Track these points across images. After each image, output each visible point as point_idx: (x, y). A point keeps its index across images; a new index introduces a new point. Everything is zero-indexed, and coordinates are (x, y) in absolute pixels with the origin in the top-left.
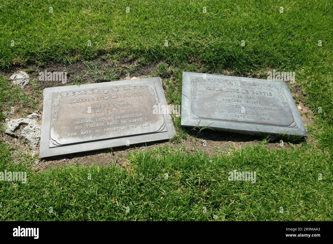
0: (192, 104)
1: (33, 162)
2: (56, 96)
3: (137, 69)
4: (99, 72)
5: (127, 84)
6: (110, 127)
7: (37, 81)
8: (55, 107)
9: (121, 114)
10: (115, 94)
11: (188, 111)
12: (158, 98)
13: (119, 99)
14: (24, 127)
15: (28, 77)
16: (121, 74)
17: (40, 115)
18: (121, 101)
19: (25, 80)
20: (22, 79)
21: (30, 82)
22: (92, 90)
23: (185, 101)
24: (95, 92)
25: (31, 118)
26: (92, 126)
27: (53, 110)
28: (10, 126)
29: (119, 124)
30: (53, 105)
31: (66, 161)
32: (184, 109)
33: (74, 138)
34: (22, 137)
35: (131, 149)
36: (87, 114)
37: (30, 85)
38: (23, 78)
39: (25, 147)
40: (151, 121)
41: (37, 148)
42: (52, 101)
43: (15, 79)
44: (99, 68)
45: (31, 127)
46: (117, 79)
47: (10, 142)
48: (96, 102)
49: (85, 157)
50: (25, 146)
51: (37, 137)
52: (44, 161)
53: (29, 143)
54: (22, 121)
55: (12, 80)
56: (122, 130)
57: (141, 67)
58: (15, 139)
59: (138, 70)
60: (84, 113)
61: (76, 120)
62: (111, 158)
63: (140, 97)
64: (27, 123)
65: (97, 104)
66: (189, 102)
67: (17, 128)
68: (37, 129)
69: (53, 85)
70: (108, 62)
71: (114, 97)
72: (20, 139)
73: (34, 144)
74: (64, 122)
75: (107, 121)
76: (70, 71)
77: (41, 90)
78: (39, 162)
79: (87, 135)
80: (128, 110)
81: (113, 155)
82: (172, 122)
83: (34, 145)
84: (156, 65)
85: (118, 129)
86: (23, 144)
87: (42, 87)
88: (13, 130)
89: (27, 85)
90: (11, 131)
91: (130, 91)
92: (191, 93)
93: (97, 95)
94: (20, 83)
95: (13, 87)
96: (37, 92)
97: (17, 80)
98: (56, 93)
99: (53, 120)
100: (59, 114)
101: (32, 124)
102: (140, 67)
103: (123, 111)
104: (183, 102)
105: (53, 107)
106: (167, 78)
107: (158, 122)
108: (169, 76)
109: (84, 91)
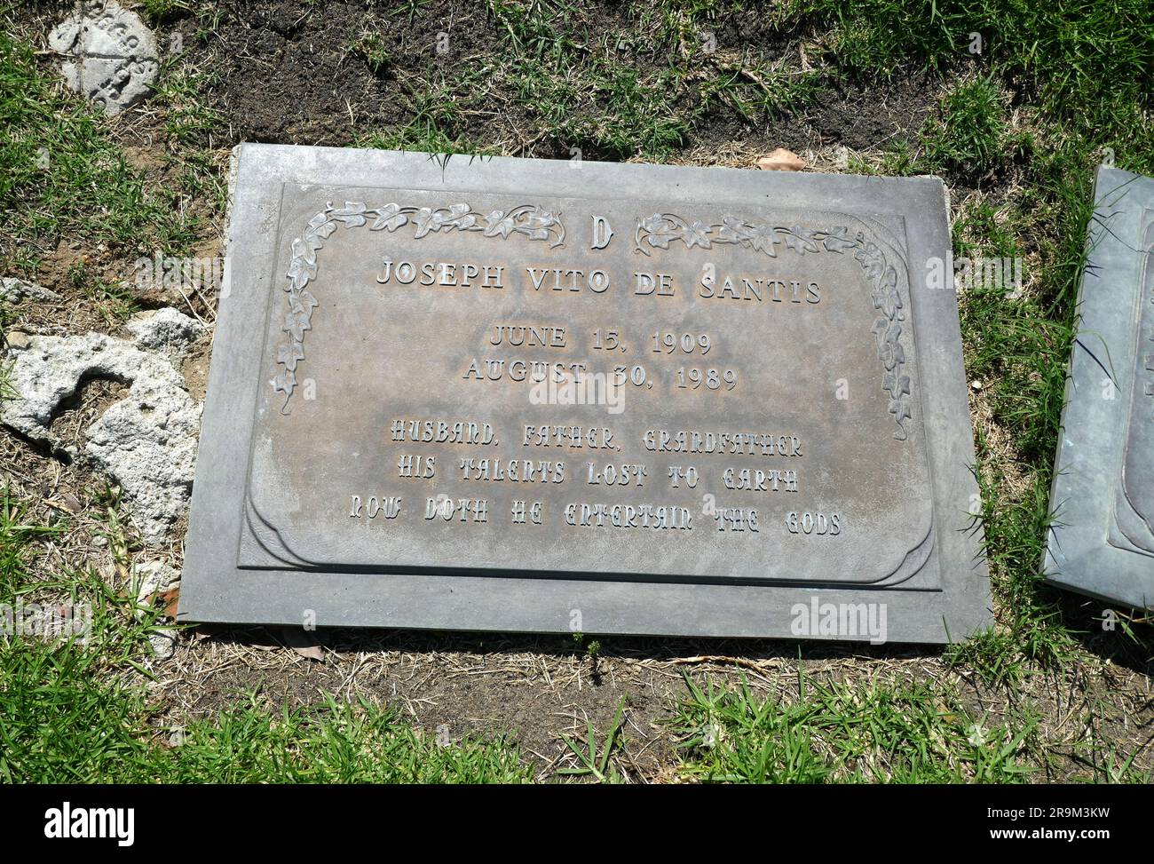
0: (1133, 437)
1: (140, 641)
2: (303, 212)
3: (812, 95)
4: (574, 79)
5: (732, 196)
6: (602, 498)
7: (199, 85)
8: (292, 296)
9: (678, 421)
10: (657, 267)
11: (1100, 479)
12: (916, 340)
13: (676, 308)
14: (104, 394)
15: (151, 50)
16: (705, 115)
17: (199, 324)
18: (688, 321)
19: (133, 66)
20: (115, 57)
21: (157, 80)
22: (522, 207)
23: (1088, 402)
24: (534, 228)
25: (147, 345)
26: (493, 467)
27: (277, 312)
28: (27, 386)
29: (657, 488)
30: (280, 278)
31: (323, 663)
32: (1079, 458)
33: (382, 533)
34: (93, 463)
35: (705, 661)
36: (473, 382)
37: (157, 104)
38: (121, 50)
39: (106, 527)
40: (850, 503)
41: (170, 540)
42: (277, 243)
43: (76, 50)
44: (574, 55)
45: (144, 407)
46: (674, 144)
47: (25, 484)
48: (532, 300)
49: (431, 658)
50: (105, 518)
51: (173, 479)
52: (204, 641)
53: (125, 506)
54: (96, 360)
55: (56, 55)
56: (671, 534)
57: (838, 89)
58: (54, 468)
59: (815, 102)
60: (454, 365)
61: (402, 409)
62: (582, 696)
63: (808, 317)
64: (127, 375)
65: (539, 319)
66: (1118, 419)
67: (68, 403)
68: (179, 429)
69: (291, 123)
70: (637, 17)
71: (644, 285)
72: (80, 467)
73: (157, 518)
74: (331, 411)
75: (585, 449)
76: (398, 41)
77: (216, 147)
78: (175, 643)
79: (459, 525)
80: (724, 393)
81: (597, 678)
82: (982, 532)
83: (152, 522)
84: (934, 89)
85: (646, 520)
86: (92, 504)
87: (226, 127)
88: (43, 412)
89: (140, 99)
90: (35, 416)
91: (751, 254)
92: (1141, 349)
93: (541, 250)
94: (103, 86)
95: (58, 107)
96: (190, 160)
97: (87, 61)
98: (303, 195)
99: (273, 383)
100: (307, 347)
101: (150, 391)
102: (832, 83)
103: (691, 400)
104: (1079, 403)
105: (279, 294)
106: (986, 186)
107: (896, 516)
108: (999, 173)
109: (471, 212)
